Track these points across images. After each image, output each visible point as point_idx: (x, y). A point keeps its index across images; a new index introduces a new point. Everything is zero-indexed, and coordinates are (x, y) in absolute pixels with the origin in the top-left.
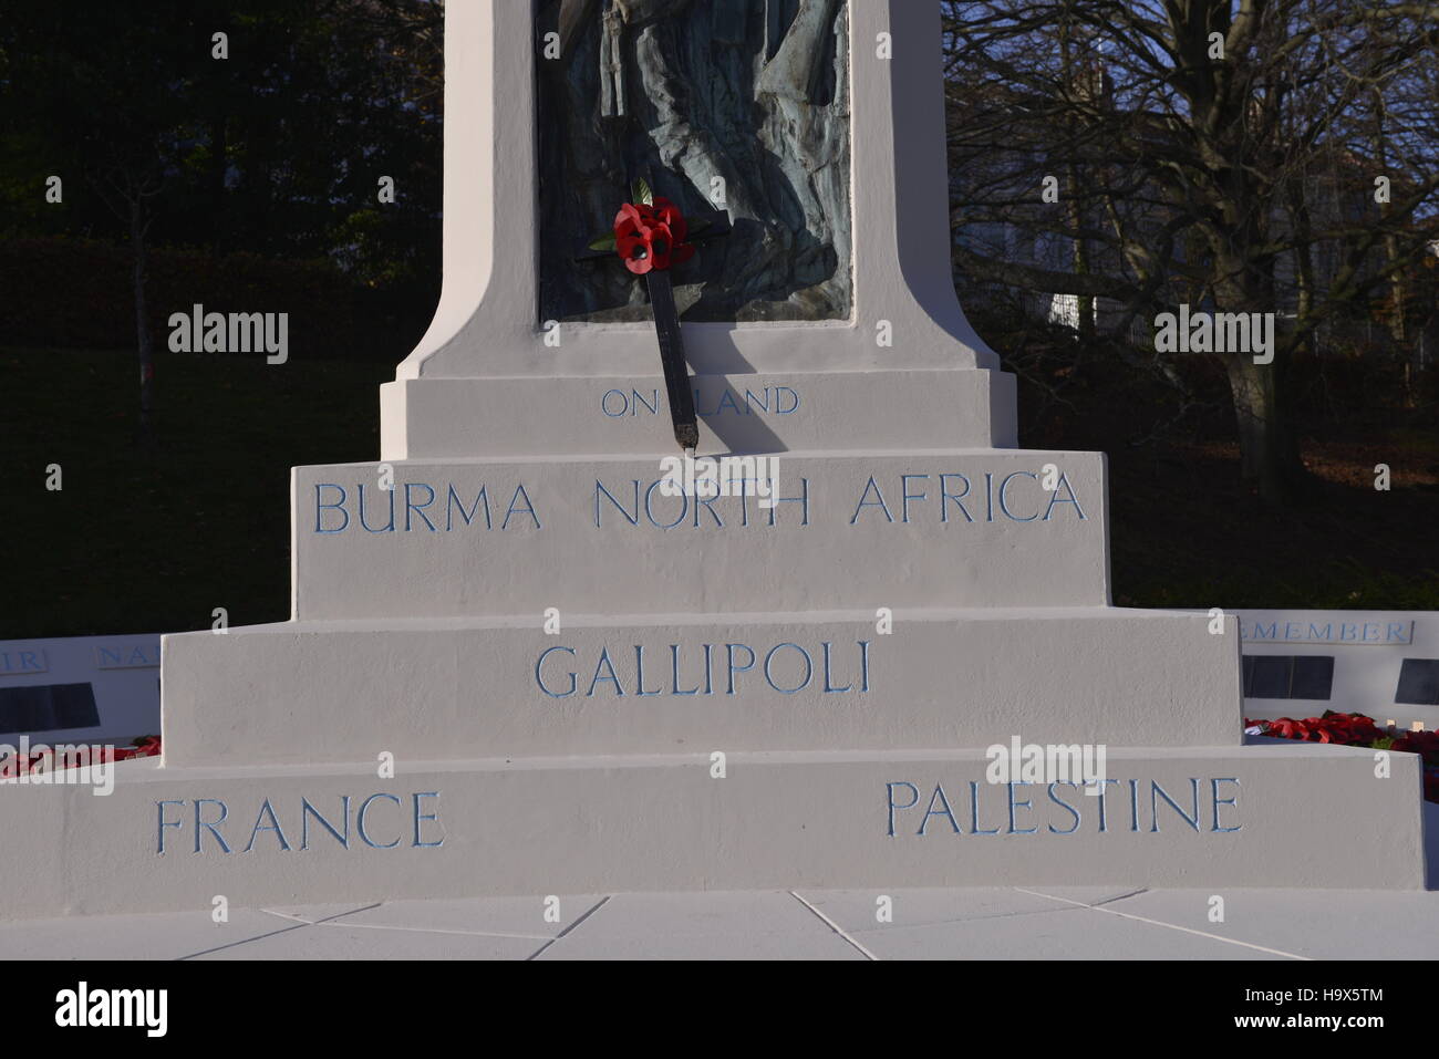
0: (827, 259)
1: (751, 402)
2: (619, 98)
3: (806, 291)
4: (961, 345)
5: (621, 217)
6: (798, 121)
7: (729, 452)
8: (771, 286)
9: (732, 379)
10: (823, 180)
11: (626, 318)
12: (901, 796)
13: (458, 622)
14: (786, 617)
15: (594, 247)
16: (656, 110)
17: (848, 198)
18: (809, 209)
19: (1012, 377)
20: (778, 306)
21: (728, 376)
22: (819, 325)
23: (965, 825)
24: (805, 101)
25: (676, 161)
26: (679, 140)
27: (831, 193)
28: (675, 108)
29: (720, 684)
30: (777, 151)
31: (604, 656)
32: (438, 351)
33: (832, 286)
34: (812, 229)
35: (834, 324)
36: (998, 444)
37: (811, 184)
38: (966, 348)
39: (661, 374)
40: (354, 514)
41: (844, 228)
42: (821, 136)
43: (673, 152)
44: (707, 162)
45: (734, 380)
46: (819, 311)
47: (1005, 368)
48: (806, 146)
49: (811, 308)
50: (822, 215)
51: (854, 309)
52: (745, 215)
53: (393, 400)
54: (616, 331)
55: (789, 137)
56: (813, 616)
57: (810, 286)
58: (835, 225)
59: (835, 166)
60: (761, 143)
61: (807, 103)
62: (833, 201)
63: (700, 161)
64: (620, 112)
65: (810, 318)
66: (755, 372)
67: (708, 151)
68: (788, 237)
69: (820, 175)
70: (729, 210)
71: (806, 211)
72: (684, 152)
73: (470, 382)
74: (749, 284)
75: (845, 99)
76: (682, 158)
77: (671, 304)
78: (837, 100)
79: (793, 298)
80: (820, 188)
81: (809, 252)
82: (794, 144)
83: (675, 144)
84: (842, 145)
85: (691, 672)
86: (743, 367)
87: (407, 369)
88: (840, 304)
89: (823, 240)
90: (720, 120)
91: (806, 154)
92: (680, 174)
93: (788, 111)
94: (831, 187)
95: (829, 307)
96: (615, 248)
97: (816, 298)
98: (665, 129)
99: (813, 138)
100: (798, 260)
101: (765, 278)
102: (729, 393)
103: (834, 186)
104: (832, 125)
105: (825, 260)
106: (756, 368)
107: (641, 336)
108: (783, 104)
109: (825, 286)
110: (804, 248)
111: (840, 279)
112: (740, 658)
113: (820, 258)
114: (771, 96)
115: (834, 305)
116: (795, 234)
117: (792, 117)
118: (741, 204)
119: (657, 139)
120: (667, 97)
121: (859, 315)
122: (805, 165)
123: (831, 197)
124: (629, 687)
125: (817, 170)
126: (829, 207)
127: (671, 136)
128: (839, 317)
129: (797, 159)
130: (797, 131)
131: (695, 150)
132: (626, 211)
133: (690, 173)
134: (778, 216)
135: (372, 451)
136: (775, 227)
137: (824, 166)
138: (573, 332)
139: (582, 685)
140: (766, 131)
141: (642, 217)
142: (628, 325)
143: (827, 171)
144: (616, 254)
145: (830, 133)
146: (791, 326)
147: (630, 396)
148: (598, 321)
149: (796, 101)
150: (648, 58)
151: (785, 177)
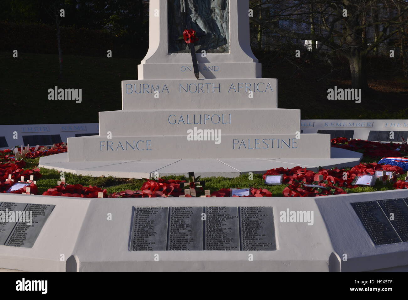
0: (225, 41)
1: (210, 69)
2: (184, 9)
3: (221, 47)
4: (250, 58)
5: (184, 32)
7: (205, 78)
8: (214, 46)
11: (185, 52)
12: (236, 142)
13: (154, 110)
14: (215, 110)
15: (179, 38)
16: (191, 11)
17: (229, 29)
18: (221, 31)
19: (261, 64)
20: (215, 50)
21: (205, 64)
22: (223, 54)
23: (247, 147)
25: (195, 21)
26: (196, 17)
28: (195, 10)
29: (203, 122)
30: (215, 19)
31: (181, 117)
32: (149, 59)
33: (226, 46)
34: (222, 35)
35: (226, 53)
36: (257, 77)
37: (222, 26)
38: (251, 59)
39: (192, 63)
40: (134, 90)
41: (228, 34)
43: (195, 19)
45: (207, 65)
47: (259, 62)
48: (221, 18)
49: (221, 50)
50: (224, 32)
51: (230, 51)
52: (209, 32)
53: (140, 68)
54: (183, 55)
55: (217, 16)
56: (220, 109)
57: (221, 46)
58: (226, 34)
60: (212, 17)
61: (221, 9)
63: (200, 21)
64: (184, 11)
65: (221, 52)
67: (201, 19)
68: (217, 36)
70: (206, 31)
72: (197, 19)
73: (155, 65)
74: (210, 46)
77: (194, 49)
78: (227, 9)
79: (218, 48)
80: (223, 27)
81: (221, 39)
82: (218, 18)
85: (197, 119)
86: (208, 62)
87: (143, 62)
89: (224, 37)
90: (204, 13)
91: (221, 20)
92: (196, 24)
95: (225, 50)
96: (183, 38)
97: (222, 48)
98: (193, 15)
100: (219, 41)
101: (213, 44)
102: (205, 67)
104: (226, 14)
105: (224, 41)
106: (211, 62)
107: (189, 55)
108: (216, 9)
109: (224, 46)
110: (220, 38)
111: (227, 45)
112: (207, 117)
113: (223, 40)
114: (214, 8)
115: (226, 50)
116: (218, 35)
117: (218, 12)
118: (208, 30)
119: (191, 16)
120: (194, 8)
121: (231, 52)
122: (221, 22)
123: (226, 28)
124: (186, 122)
126: (225, 30)
128: (227, 52)
129: (219, 21)
130: (219, 15)
131: (199, 19)
132: (185, 31)
133: (198, 24)
134: (215, 32)
135: (136, 78)
136: (215, 34)
139: (177, 122)
140: (213, 15)
141: (189, 32)
142: (186, 53)
144: (183, 40)
145: (225, 16)
146: (218, 54)
147: (186, 67)
148: (180, 53)
149: (219, 9)
150: (190, 0)
151: (217, 24)
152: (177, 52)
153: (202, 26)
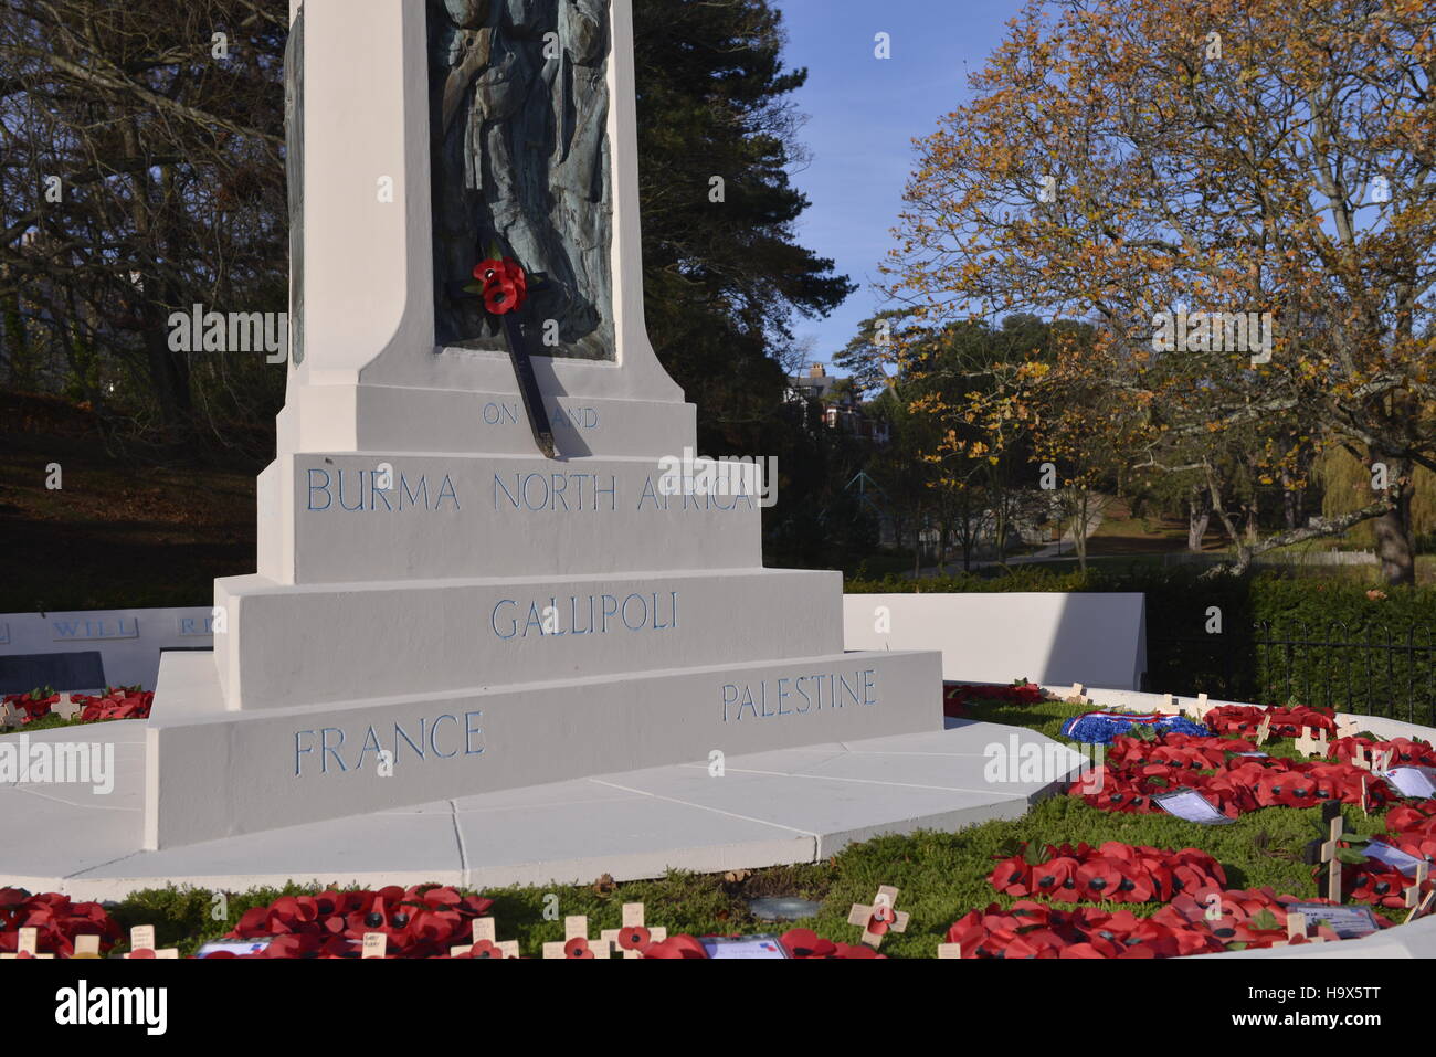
0: (594, 316)
1: (572, 420)
2: (478, 176)
3: (587, 338)
4: (675, 384)
6: (578, 212)
9: (560, 399)
10: (592, 258)
11: (475, 347)
16: (497, 189)
20: (572, 347)
21: (557, 398)
24: (586, 199)
25: (506, 229)
26: (511, 214)
28: (511, 189)
29: (598, 625)
30: (561, 231)
31: (533, 606)
32: (370, 364)
34: (583, 293)
37: (582, 260)
38: (678, 388)
39: (519, 393)
40: (334, 495)
42: (593, 225)
43: (505, 223)
44: (529, 233)
45: (562, 401)
46: (597, 353)
48: (581, 230)
49: (593, 351)
50: (589, 283)
54: (482, 356)
55: (570, 222)
57: (587, 334)
59: (602, 248)
60: (551, 223)
62: (599, 274)
63: (523, 232)
64: (479, 186)
67: (529, 225)
68: (573, 296)
69: (591, 253)
71: (578, 278)
72: (513, 224)
75: (610, 200)
76: (510, 228)
78: (604, 200)
79: (580, 342)
81: (581, 309)
82: (575, 230)
83: (506, 217)
84: (607, 233)
86: (563, 392)
88: (609, 350)
89: (590, 300)
90: (531, 202)
91: (583, 236)
92: (505, 239)
93: (570, 202)
95: (604, 352)
96: (480, 293)
98: (503, 204)
99: (587, 226)
100: (575, 314)
101: (563, 326)
102: (559, 411)
104: (601, 218)
105: (589, 315)
106: (570, 393)
107: (501, 362)
108: (567, 195)
110: (577, 306)
112: (609, 606)
113: (585, 314)
114: (560, 189)
115: (606, 349)
117: (573, 207)
118: (545, 266)
119: (495, 210)
120: (507, 180)
121: (621, 360)
122: (578, 244)
125: (589, 250)
126: (596, 278)
127: (506, 210)
128: (609, 359)
129: (575, 239)
130: (577, 217)
131: (521, 223)
133: (513, 240)
136: (568, 288)
139: (520, 629)
140: (555, 215)
142: (488, 353)
145: (600, 225)
147: (500, 408)
148: (469, 348)
149: (578, 197)
150: (496, 148)
151: (564, 250)
152: (462, 346)
153: (531, 251)
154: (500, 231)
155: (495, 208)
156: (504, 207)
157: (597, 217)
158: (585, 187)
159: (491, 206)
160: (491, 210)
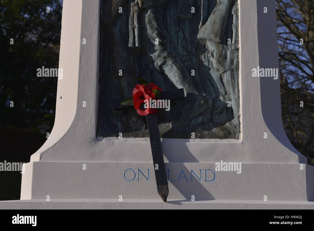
2: (136, 39)
3: (220, 126)
4: (291, 152)
5: (135, 91)
6: (216, 51)
7: (185, 199)
8: (203, 123)
9: (186, 164)
10: (226, 77)
15: (123, 104)
16: (153, 45)
17: (238, 85)
18: (221, 90)
20: (206, 132)
21: (184, 163)
22: (225, 141)
24: (219, 42)
25: (161, 67)
26: (163, 58)
27: (230, 82)
28: (161, 44)
30: (206, 64)
32: (49, 149)
33: (231, 124)
34: (221, 98)
35: (232, 141)
36: (310, 199)
37: (221, 79)
38: (294, 154)
39: (153, 162)
41: (236, 98)
42: (226, 57)
43: (160, 63)
44: (175, 68)
45: (188, 165)
46: (225, 135)
48: (219, 62)
49: (221, 133)
50: (226, 92)
51: (241, 134)
52: (191, 91)
55: (211, 58)
57: (221, 124)
58: (232, 96)
59: (232, 71)
61: (219, 43)
62: (231, 87)
63: (171, 67)
64: (137, 45)
65: (221, 138)
66: (198, 161)
67: (175, 63)
68: (210, 101)
69: (225, 75)
70: (184, 89)
71: (219, 90)
72: (164, 63)
73: (63, 163)
74: (193, 122)
75: (237, 42)
76: (164, 66)
77: (157, 130)
78: (233, 42)
79: (215, 129)
80: (225, 81)
81: (220, 109)
82: (214, 61)
83: (160, 60)
84: (235, 62)
86: (192, 159)
87: (35, 157)
88: (234, 132)
89: (227, 103)
90: (180, 50)
91: (219, 65)
92: (162, 73)
93: (211, 46)
94: (230, 80)
95: (229, 133)
96: (132, 104)
97: (224, 129)
99: (222, 59)
100: (215, 112)
101: (200, 119)
102: (184, 171)
103: (231, 79)
104: (231, 53)
105: (227, 112)
106: (199, 160)
109: (228, 124)
110: (217, 107)
111: (235, 121)
113: (225, 111)
114: (203, 40)
115: (232, 132)
116: (213, 100)
117: (213, 49)
118: (190, 86)
119: (153, 57)
120: (158, 39)
121: (244, 137)
122: (218, 70)
123: (230, 84)
125: (224, 72)
126: (229, 89)
127: (159, 56)
128: (234, 138)
129: (215, 68)
131: (170, 62)
132: (138, 88)
133: (167, 72)
134: (206, 92)
136: (205, 97)
137: (227, 70)
138: (112, 141)
141: (145, 90)
142: (137, 139)
143: (228, 73)
144: (133, 107)
145: (230, 56)
146: (212, 141)
147: (136, 171)
149: (215, 42)
150: (150, 22)
151: (210, 75)
153: (177, 78)
154: (158, 68)
155: (154, 55)
156: (157, 55)
157: (229, 53)
158: (216, 36)
159: (151, 55)
160: (151, 57)
